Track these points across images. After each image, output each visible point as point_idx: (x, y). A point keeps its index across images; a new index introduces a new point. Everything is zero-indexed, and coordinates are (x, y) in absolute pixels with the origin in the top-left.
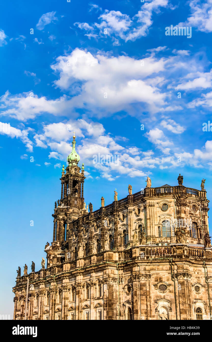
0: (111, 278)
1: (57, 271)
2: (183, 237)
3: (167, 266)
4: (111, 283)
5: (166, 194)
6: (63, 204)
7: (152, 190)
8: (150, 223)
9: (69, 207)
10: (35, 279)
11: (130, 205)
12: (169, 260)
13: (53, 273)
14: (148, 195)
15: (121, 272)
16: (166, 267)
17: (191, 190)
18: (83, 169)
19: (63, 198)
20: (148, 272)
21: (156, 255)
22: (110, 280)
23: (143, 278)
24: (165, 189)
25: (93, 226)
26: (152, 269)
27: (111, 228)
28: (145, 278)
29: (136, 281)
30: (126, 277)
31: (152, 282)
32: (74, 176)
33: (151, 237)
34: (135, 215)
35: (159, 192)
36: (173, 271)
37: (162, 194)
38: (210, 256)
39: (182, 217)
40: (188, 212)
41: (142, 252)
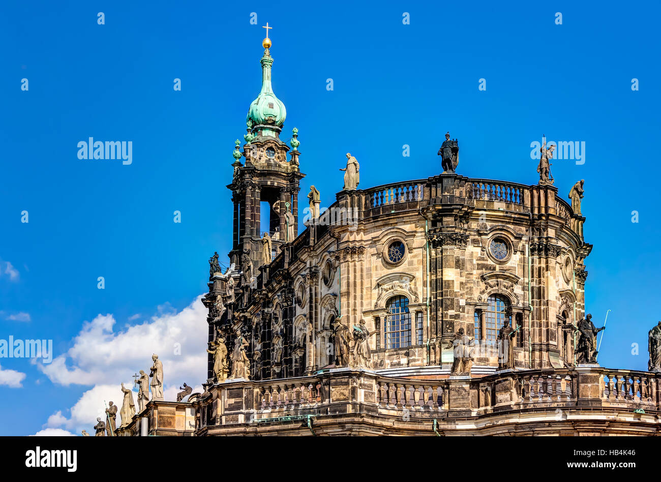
5: (398, 207)
7: (360, 198)
8: (348, 307)
17: (491, 187)
18: (295, 149)
24: (396, 190)
32: (263, 174)
35: (379, 203)
37: (387, 210)
38: (462, 402)
39: (445, 281)
40: (475, 262)
41: (232, 401)
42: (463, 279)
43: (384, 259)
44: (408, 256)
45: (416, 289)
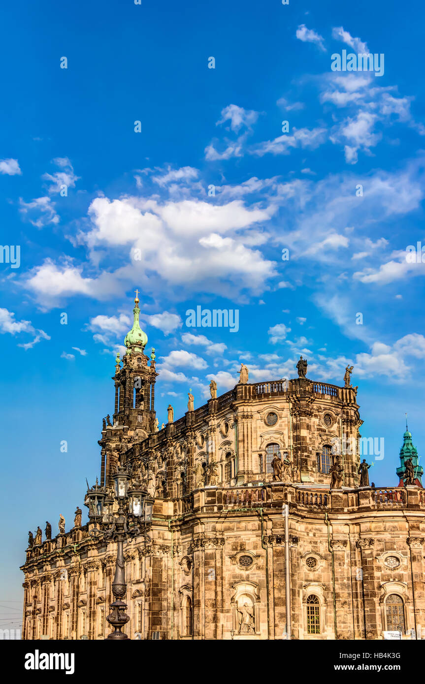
0: (157, 546)
1: (81, 536)
2: (286, 470)
3: (255, 523)
4: (158, 554)
5: (273, 394)
6: (117, 423)
7: (250, 388)
8: (244, 448)
9: (126, 428)
10: (51, 551)
11: (211, 418)
12: (258, 512)
13: (75, 540)
14: (242, 397)
15: (177, 535)
16: (252, 525)
17: (323, 387)
18: (153, 359)
19: (118, 411)
20: (220, 534)
21: (235, 503)
22: (156, 550)
23: (209, 545)
24: (272, 385)
25: (156, 458)
26: (228, 529)
27: (182, 460)
28: (213, 544)
29: (198, 551)
30: (184, 544)
31: (228, 551)
32: (135, 372)
33: (244, 473)
34: (220, 435)
35: (262, 391)
36: (264, 532)
37: (267, 395)
38: (339, 504)
39: (302, 437)
40: (316, 427)
41: (210, 499)
42: (311, 436)
43: (265, 423)
44: (279, 421)
45: (284, 440)
